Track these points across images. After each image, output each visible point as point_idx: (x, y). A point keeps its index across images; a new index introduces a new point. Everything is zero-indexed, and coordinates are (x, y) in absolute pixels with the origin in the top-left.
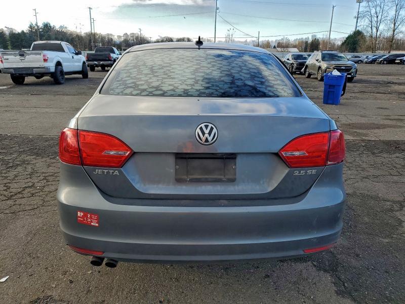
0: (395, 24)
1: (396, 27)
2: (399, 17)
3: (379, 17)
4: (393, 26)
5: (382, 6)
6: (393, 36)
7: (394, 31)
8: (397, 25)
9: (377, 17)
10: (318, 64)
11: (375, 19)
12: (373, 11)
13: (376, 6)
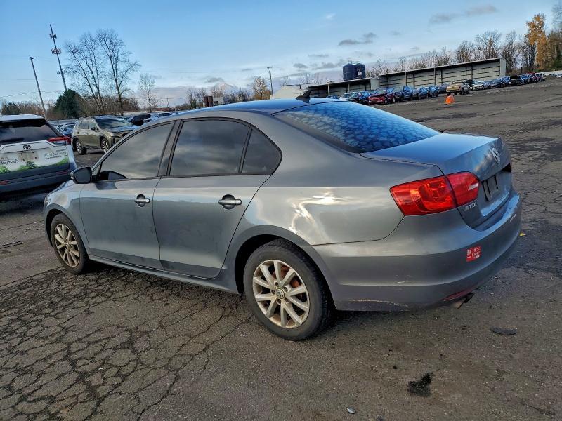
0: (116, 80)
1: (118, 84)
2: (118, 72)
3: (95, 73)
4: (114, 82)
5: (93, 58)
6: (120, 95)
7: (118, 88)
8: (118, 81)
9: (92, 72)
10: (97, 134)
11: (91, 74)
12: (84, 65)
13: (86, 59)
